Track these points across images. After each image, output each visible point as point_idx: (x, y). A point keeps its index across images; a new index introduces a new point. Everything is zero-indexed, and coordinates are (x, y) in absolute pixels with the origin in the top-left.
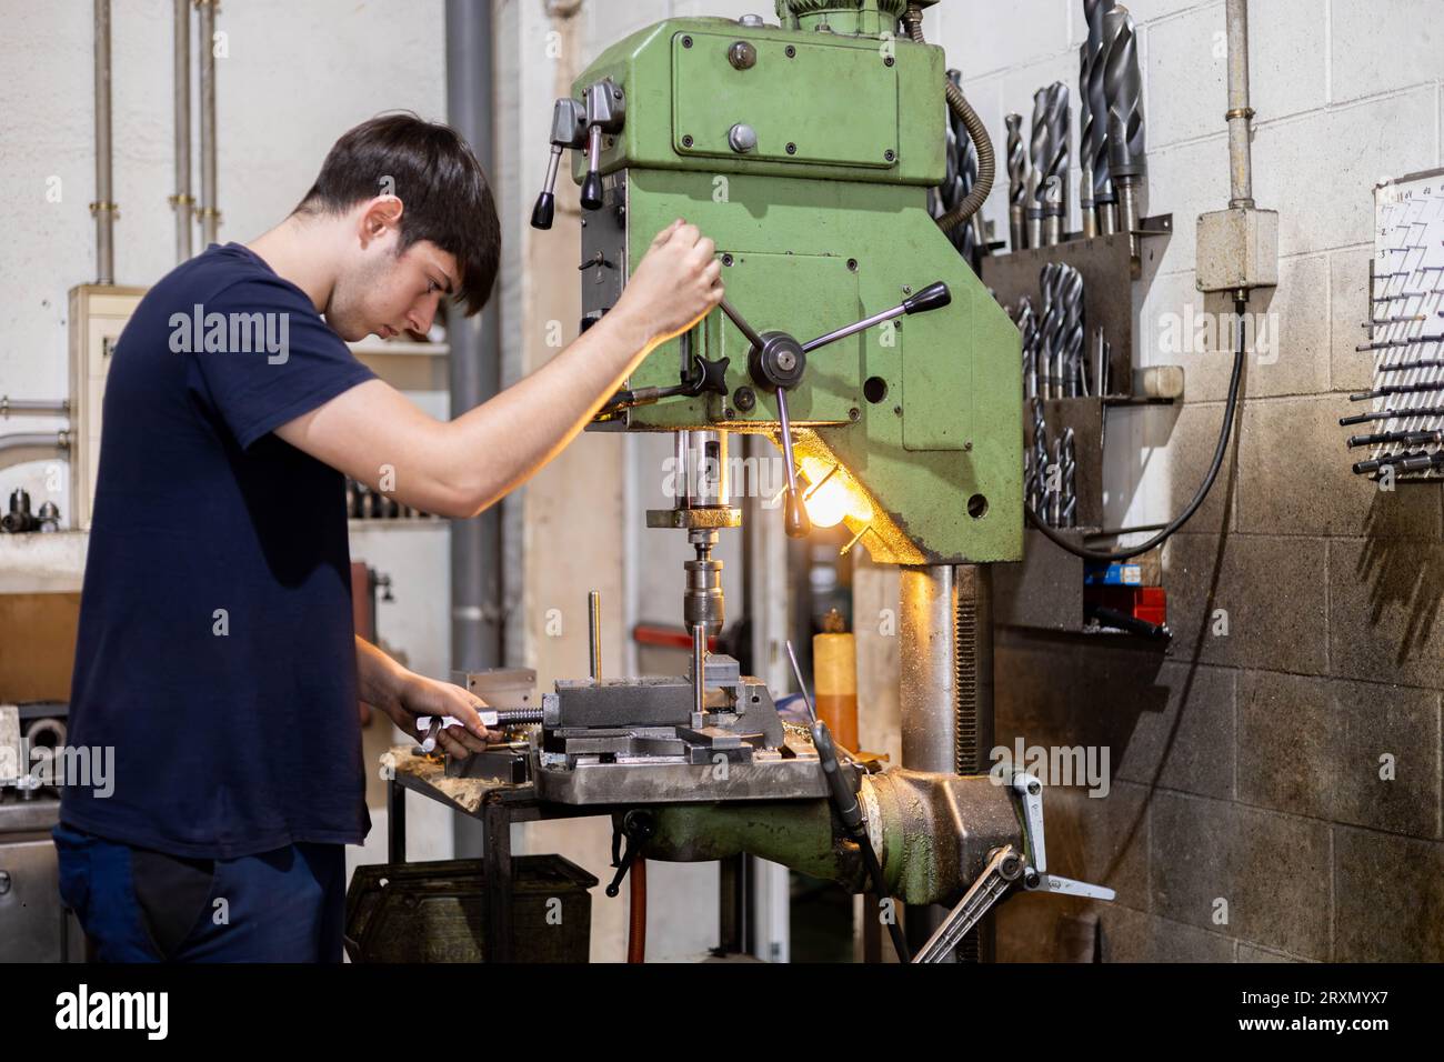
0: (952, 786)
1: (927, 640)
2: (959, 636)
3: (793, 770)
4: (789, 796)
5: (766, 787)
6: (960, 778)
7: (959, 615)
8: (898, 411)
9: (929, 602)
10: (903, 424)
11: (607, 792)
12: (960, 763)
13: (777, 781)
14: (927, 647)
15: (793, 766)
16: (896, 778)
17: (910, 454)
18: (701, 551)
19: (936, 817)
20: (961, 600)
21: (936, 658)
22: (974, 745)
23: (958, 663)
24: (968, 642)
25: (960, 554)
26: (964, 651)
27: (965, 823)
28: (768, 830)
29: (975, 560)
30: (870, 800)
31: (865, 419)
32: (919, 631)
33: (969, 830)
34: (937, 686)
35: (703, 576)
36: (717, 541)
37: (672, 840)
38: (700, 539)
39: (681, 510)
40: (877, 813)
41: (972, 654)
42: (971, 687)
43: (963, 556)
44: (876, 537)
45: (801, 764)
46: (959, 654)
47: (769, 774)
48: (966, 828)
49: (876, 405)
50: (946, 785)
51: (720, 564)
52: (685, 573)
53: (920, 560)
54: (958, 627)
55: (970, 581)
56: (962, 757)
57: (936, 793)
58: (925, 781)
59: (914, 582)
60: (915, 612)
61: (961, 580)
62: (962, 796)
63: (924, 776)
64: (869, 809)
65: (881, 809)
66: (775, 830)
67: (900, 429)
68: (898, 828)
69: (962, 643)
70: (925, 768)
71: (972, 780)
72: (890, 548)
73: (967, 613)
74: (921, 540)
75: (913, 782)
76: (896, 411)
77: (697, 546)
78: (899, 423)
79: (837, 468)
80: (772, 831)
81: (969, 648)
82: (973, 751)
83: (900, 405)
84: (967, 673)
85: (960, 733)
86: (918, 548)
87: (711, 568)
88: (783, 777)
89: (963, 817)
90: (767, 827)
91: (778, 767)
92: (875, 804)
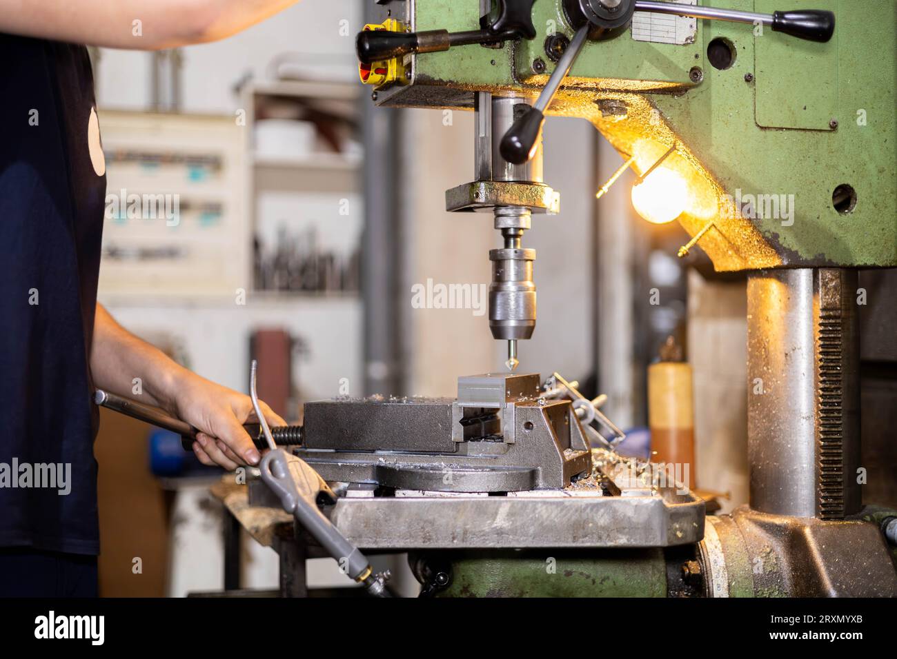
0: (814, 532)
1: (781, 357)
2: (821, 353)
3: (615, 511)
4: (610, 544)
5: (581, 532)
6: (824, 523)
7: (822, 328)
8: (749, 79)
9: (783, 313)
10: (755, 94)
11: (378, 533)
12: (823, 505)
13: (596, 524)
14: (782, 366)
15: (615, 505)
16: (743, 520)
17: (763, 133)
18: (508, 236)
19: (795, 569)
20: (824, 309)
21: (791, 379)
22: (840, 483)
23: (821, 386)
24: (832, 361)
25: (823, 254)
26: (827, 371)
27: (834, 581)
28: (590, 581)
29: (841, 263)
30: (713, 547)
31: (708, 88)
32: (771, 348)
33: (838, 589)
34: (794, 412)
35: (511, 268)
36: (529, 226)
37: (473, 590)
38: (508, 222)
39: (481, 181)
40: (721, 563)
41: (837, 375)
42: (836, 414)
43: (827, 258)
44: (720, 238)
45: (627, 503)
46: (822, 375)
47: (584, 516)
48: (834, 586)
49: (722, 72)
50: (808, 532)
51: (531, 253)
52: (490, 264)
53: (775, 262)
54: (821, 342)
55: (835, 287)
56: (825, 498)
57: (794, 541)
58: (779, 526)
59: (765, 290)
60: (767, 326)
61: (825, 285)
62: (828, 546)
63: (778, 521)
64: (712, 557)
65: (726, 558)
66: (598, 581)
67: (750, 102)
68: (747, 582)
69: (826, 361)
70: (777, 510)
71: (839, 527)
72: (737, 250)
73: (831, 325)
74: (776, 236)
75: (763, 526)
76: (747, 80)
77: (505, 231)
78: (751, 94)
79: (674, 148)
80: (594, 582)
81: (834, 368)
82: (839, 490)
83: (751, 72)
84: (831, 397)
85: (823, 469)
86: (772, 246)
87: (521, 259)
88: (603, 519)
89: (830, 573)
90: (588, 577)
91: (596, 507)
92: (719, 551)
